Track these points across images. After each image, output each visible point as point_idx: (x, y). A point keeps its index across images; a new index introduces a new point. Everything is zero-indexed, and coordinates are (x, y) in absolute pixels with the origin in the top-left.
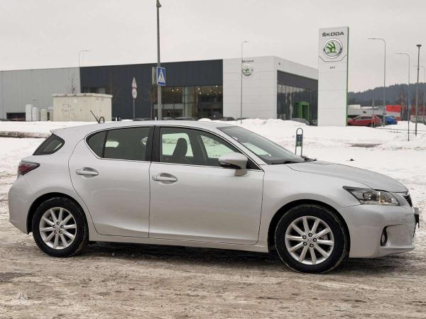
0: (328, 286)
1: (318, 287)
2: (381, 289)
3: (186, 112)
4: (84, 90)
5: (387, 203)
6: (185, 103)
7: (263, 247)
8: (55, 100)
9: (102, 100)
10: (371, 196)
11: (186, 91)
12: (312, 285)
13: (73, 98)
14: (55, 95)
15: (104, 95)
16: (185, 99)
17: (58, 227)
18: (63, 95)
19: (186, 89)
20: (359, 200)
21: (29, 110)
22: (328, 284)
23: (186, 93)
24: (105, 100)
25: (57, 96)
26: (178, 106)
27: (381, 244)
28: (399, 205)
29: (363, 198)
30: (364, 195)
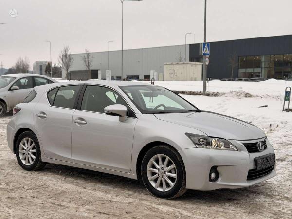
0: (160, 209)
1: (152, 209)
2: (194, 216)
3: (263, 74)
4: (191, 60)
5: (226, 149)
6: (262, 68)
7: (133, 175)
8: (165, 67)
9: (196, 66)
10: (206, 142)
11: (263, 59)
12: (149, 207)
13: (176, 65)
14: (165, 63)
15: (197, 63)
16: (263, 65)
17: (27, 150)
18: (170, 63)
19: (264, 57)
20: (195, 144)
21: (152, 74)
22: (161, 207)
23: (263, 60)
24: (198, 66)
25: (166, 64)
26: (257, 70)
27: (211, 180)
28: (237, 150)
29: (198, 143)
30: (199, 141)
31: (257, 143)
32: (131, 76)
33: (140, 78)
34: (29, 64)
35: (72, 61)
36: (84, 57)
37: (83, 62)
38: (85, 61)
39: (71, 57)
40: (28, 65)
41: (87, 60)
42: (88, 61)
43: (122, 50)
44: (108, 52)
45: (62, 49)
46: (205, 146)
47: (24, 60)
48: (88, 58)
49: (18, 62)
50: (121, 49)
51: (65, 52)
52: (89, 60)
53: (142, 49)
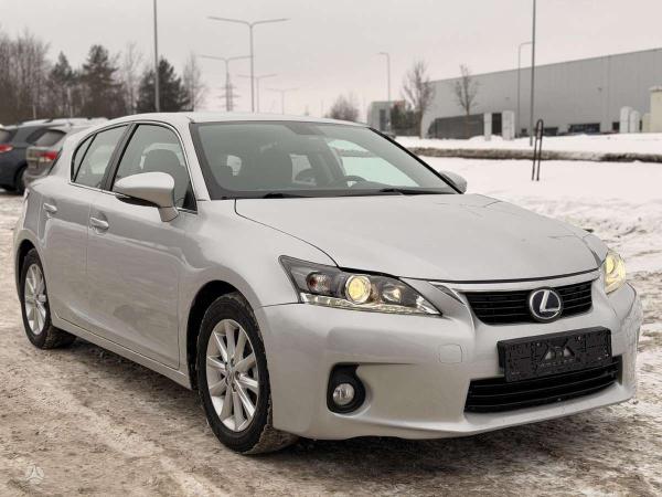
7: (183, 377)
8: (653, 97)
14: (655, 88)
20: (299, 290)
21: (625, 115)
25: (658, 91)
27: (333, 406)
28: (441, 315)
29: (306, 288)
30: (311, 281)
31: (529, 292)
32: (580, 125)
33: (602, 129)
34: (358, 108)
35: (431, 94)
36: (458, 83)
37: (454, 96)
38: (460, 94)
39: (429, 86)
40: (357, 111)
41: (463, 90)
42: (466, 92)
43: (533, 68)
44: (519, 70)
45: (411, 68)
46: (329, 300)
47: (348, 100)
48: (466, 88)
49: (336, 106)
50: (530, 65)
51: (417, 74)
52: (469, 90)
53: (610, 57)
